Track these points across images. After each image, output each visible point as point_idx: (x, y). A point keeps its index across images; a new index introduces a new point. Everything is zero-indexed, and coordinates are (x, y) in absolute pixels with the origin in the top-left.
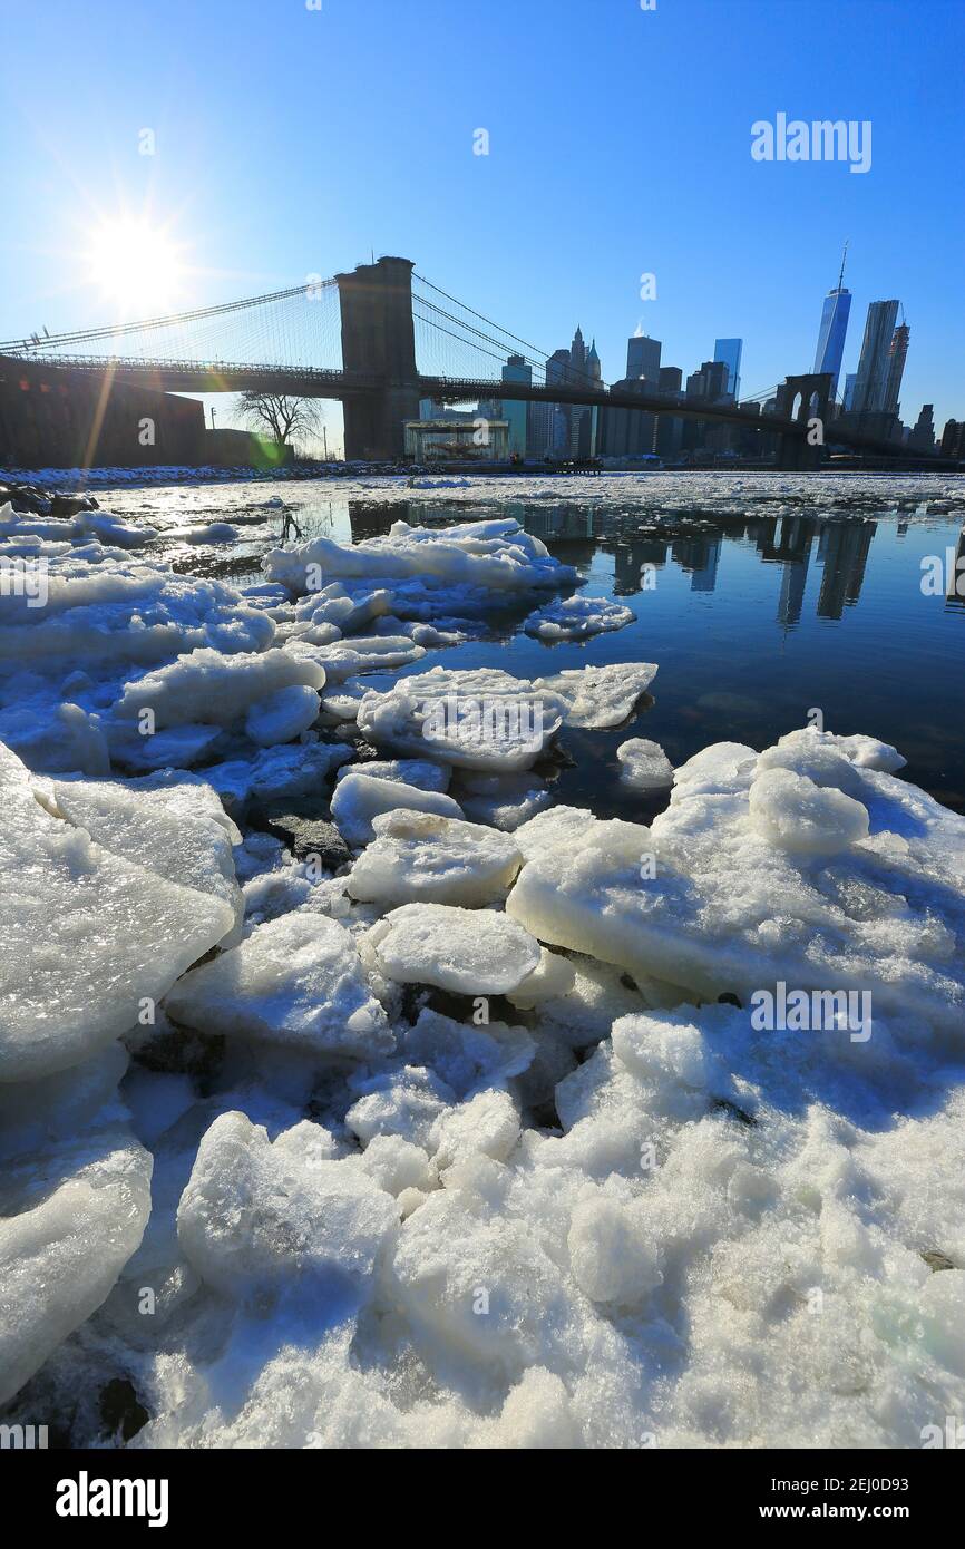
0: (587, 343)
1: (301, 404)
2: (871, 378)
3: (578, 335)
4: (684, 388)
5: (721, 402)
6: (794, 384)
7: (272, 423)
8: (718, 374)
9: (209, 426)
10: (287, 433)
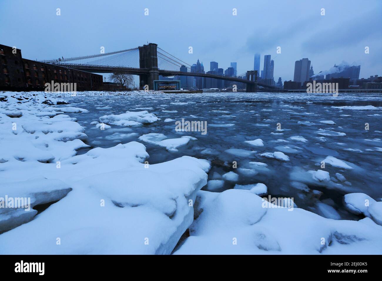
0: (201, 63)
1: (128, 76)
2: (266, 72)
3: (198, 61)
4: (224, 73)
5: (233, 76)
6: (249, 73)
7: (120, 81)
8: (232, 70)
9: (104, 81)
10: (124, 83)
